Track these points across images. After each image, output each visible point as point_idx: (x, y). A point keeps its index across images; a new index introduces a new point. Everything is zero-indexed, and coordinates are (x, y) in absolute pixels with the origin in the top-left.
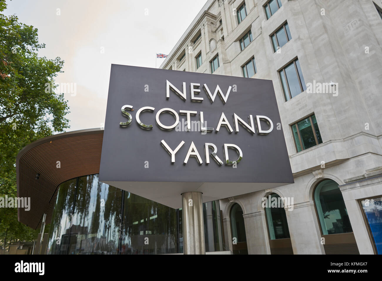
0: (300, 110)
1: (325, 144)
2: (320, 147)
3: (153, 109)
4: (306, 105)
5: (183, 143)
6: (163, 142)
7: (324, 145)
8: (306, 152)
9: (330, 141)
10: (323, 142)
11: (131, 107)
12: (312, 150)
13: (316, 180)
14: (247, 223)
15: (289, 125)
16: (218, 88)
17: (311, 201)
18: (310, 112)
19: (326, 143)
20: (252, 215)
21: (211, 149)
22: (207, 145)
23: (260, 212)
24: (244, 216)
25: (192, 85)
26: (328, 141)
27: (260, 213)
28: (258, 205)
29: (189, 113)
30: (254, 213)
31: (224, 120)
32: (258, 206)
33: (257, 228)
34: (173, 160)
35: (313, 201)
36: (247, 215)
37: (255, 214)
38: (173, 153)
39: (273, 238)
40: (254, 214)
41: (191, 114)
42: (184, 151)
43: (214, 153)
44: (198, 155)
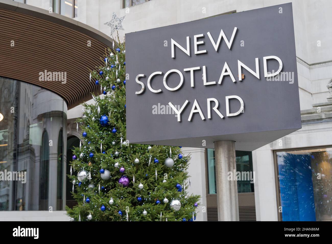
3: (161, 73)
11: (142, 75)
16: (222, 34)
22: (209, 100)
25: (195, 37)
29: (192, 70)
34: (179, 119)
38: (178, 113)
41: (194, 71)
42: (187, 109)
43: (215, 109)
44: (200, 112)
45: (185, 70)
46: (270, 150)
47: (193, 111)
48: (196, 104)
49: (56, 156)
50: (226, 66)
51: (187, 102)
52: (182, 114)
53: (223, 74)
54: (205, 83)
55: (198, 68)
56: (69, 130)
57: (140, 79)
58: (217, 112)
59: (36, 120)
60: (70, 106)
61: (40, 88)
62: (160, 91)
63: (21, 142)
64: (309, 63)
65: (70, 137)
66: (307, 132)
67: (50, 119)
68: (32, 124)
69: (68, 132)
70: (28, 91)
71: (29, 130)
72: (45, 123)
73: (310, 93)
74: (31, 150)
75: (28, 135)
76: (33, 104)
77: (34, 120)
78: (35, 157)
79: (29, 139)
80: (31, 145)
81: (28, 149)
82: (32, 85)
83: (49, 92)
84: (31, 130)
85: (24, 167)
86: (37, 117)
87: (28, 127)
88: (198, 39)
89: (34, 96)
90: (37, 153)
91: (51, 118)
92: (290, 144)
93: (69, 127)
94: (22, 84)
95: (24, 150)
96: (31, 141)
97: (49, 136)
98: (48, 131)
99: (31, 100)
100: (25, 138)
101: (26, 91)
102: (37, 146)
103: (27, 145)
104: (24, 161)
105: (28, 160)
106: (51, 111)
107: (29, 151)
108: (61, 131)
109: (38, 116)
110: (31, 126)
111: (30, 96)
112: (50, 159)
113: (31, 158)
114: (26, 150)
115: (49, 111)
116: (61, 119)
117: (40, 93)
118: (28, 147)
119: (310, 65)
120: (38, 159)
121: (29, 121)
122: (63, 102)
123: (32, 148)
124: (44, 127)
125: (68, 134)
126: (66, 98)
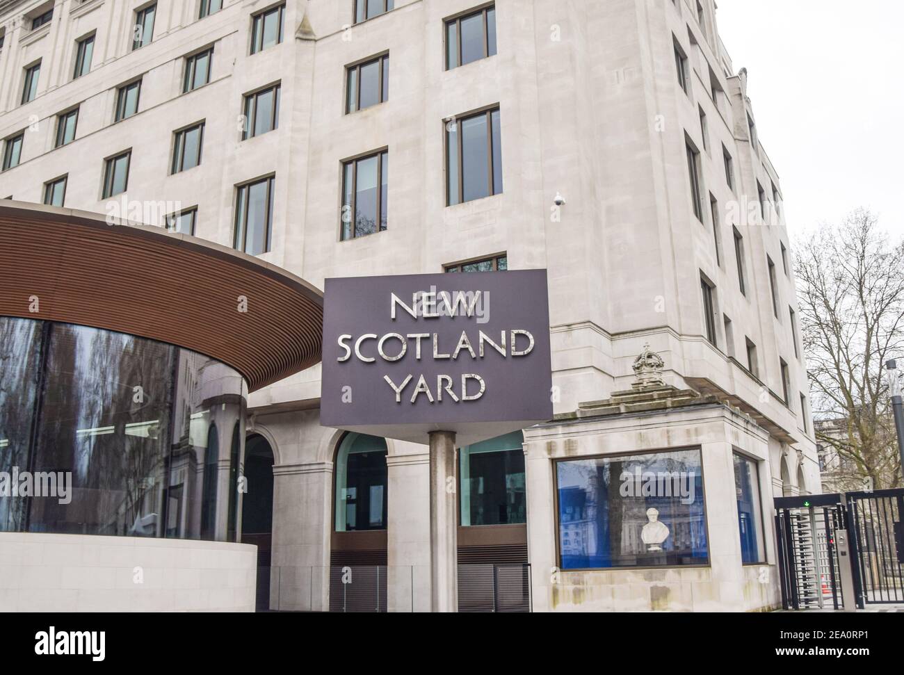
3: (376, 336)
6: (386, 378)
11: (349, 337)
14: (282, 486)
20: (297, 469)
21: (445, 382)
22: (440, 377)
23: (324, 463)
24: (274, 470)
27: (321, 466)
28: (321, 446)
29: (419, 336)
30: (306, 465)
31: (464, 343)
32: (320, 450)
33: (307, 502)
34: (398, 399)
36: (286, 469)
37: (307, 468)
38: (398, 391)
39: (340, 528)
40: (304, 468)
41: (422, 338)
42: (410, 388)
43: (448, 388)
44: (428, 392)
45: (409, 336)
46: (548, 460)
47: (418, 390)
48: (422, 381)
49: (228, 464)
50: (463, 337)
51: (409, 377)
52: (402, 393)
53: (460, 345)
54: (436, 355)
55: (428, 335)
56: (250, 425)
57: (344, 340)
58: (451, 393)
59: (200, 408)
60: (253, 387)
61: (207, 359)
62: (372, 359)
63: (176, 441)
64: (610, 332)
65: (251, 435)
66: (600, 432)
67: (221, 407)
68: (194, 413)
69: (248, 429)
70: (191, 364)
71: (189, 423)
72: (213, 413)
73: (610, 376)
74: (191, 453)
75: (188, 431)
76: (196, 384)
77: (197, 407)
78: (197, 464)
79: (188, 437)
80: (192, 446)
81: (187, 452)
82: (196, 354)
83: (222, 365)
84: (192, 423)
85: (181, 478)
86: (202, 401)
87: (188, 418)
89: (199, 370)
90: (200, 459)
91: (224, 405)
92: (576, 449)
93: (251, 419)
94: (182, 351)
95: (181, 452)
96: (192, 439)
97: (219, 433)
98: (217, 425)
99: (194, 379)
100: (183, 435)
101: (187, 365)
102: (201, 448)
103: (185, 445)
104: (180, 470)
105: (186, 468)
106: (223, 393)
107: (189, 454)
108: (237, 426)
109: (204, 401)
110: (192, 416)
111: (193, 371)
112: (220, 468)
113: (190, 465)
114: (184, 454)
115: (220, 394)
116: (238, 407)
117: (209, 365)
118: (187, 448)
119: (612, 335)
120: (201, 467)
121: (189, 409)
122: (242, 381)
123: (193, 450)
124: (213, 419)
125: (248, 432)
126: (246, 374)
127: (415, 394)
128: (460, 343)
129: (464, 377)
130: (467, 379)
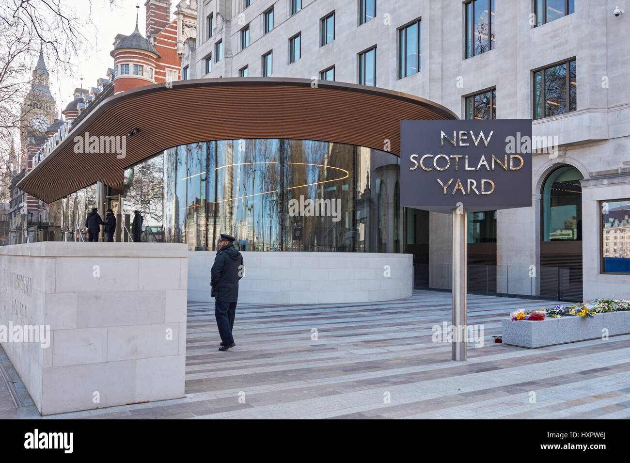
0: (555, 47)
1: (578, 113)
2: (571, 116)
3: (432, 156)
4: (566, 42)
5: (452, 179)
6: (438, 180)
7: (578, 115)
8: (548, 121)
9: (588, 109)
10: (577, 110)
11: (416, 156)
12: (557, 119)
13: (552, 165)
15: (531, 70)
16: (482, 134)
17: (538, 195)
18: (569, 55)
19: (581, 112)
21: (472, 184)
22: (469, 181)
25: (461, 133)
26: (584, 109)
29: (457, 156)
31: (483, 161)
34: (445, 192)
35: (540, 195)
41: (459, 158)
42: (452, 186)
43: (474, 187)
44: (462, 189)
45: (451, 156)
47: (456, 187)
48: (459, 182)
50: (483, 158)
52: (447, 189)
53: (481, 163)
54: (467, 168)
55: (462, 156)
57: (414, 158)
58: (475, 190)
62: (431, 169)
88: (463, 135)
127: (455, 190)
128: (481, 161)
129: (483, 181)
130: (484, 182)
